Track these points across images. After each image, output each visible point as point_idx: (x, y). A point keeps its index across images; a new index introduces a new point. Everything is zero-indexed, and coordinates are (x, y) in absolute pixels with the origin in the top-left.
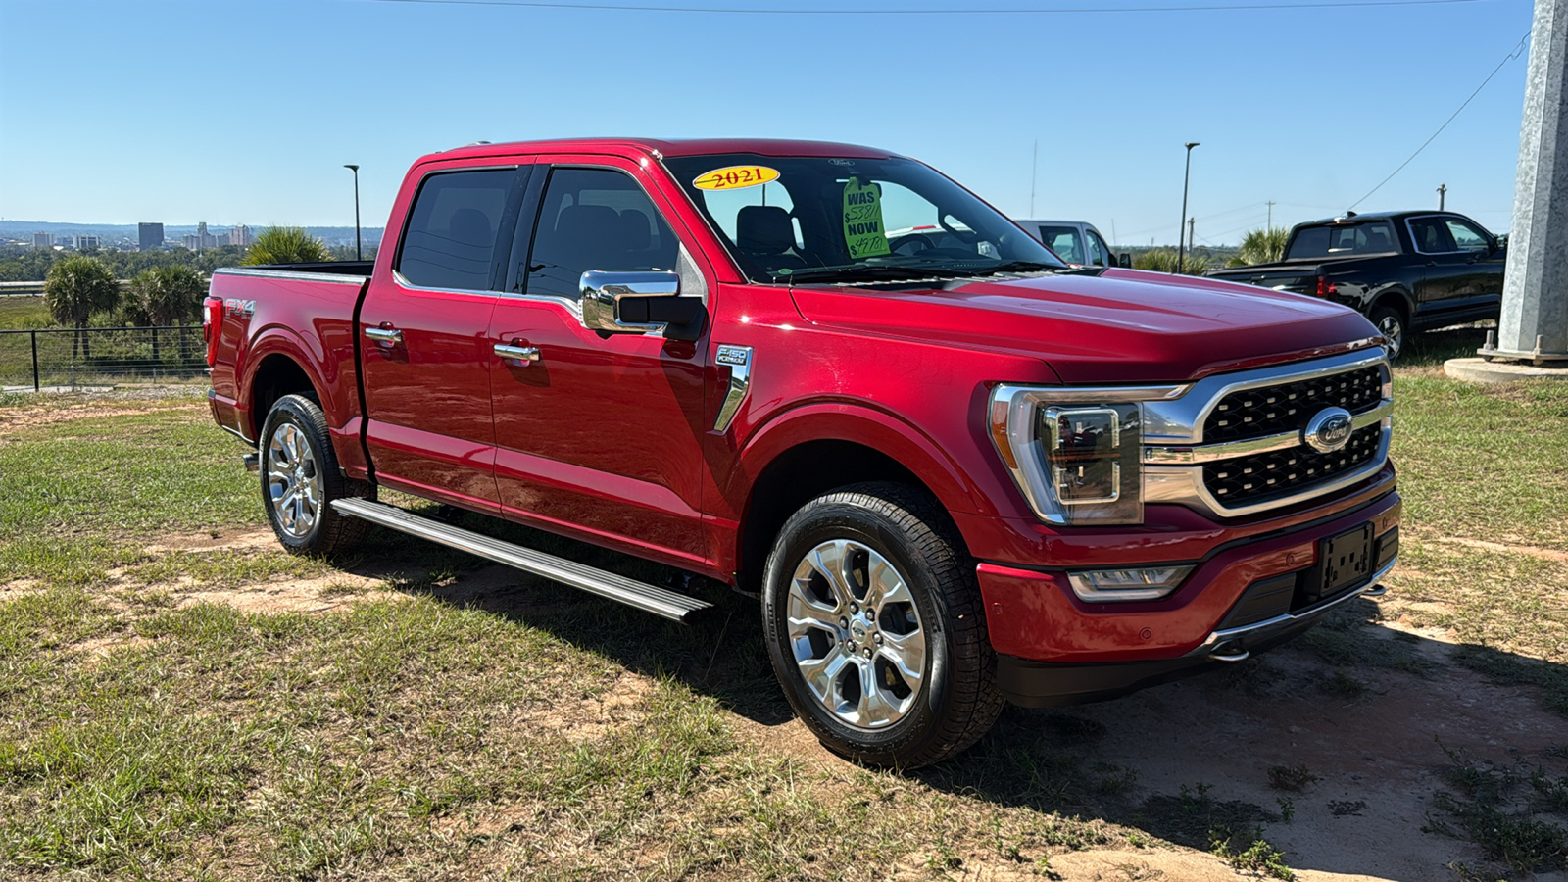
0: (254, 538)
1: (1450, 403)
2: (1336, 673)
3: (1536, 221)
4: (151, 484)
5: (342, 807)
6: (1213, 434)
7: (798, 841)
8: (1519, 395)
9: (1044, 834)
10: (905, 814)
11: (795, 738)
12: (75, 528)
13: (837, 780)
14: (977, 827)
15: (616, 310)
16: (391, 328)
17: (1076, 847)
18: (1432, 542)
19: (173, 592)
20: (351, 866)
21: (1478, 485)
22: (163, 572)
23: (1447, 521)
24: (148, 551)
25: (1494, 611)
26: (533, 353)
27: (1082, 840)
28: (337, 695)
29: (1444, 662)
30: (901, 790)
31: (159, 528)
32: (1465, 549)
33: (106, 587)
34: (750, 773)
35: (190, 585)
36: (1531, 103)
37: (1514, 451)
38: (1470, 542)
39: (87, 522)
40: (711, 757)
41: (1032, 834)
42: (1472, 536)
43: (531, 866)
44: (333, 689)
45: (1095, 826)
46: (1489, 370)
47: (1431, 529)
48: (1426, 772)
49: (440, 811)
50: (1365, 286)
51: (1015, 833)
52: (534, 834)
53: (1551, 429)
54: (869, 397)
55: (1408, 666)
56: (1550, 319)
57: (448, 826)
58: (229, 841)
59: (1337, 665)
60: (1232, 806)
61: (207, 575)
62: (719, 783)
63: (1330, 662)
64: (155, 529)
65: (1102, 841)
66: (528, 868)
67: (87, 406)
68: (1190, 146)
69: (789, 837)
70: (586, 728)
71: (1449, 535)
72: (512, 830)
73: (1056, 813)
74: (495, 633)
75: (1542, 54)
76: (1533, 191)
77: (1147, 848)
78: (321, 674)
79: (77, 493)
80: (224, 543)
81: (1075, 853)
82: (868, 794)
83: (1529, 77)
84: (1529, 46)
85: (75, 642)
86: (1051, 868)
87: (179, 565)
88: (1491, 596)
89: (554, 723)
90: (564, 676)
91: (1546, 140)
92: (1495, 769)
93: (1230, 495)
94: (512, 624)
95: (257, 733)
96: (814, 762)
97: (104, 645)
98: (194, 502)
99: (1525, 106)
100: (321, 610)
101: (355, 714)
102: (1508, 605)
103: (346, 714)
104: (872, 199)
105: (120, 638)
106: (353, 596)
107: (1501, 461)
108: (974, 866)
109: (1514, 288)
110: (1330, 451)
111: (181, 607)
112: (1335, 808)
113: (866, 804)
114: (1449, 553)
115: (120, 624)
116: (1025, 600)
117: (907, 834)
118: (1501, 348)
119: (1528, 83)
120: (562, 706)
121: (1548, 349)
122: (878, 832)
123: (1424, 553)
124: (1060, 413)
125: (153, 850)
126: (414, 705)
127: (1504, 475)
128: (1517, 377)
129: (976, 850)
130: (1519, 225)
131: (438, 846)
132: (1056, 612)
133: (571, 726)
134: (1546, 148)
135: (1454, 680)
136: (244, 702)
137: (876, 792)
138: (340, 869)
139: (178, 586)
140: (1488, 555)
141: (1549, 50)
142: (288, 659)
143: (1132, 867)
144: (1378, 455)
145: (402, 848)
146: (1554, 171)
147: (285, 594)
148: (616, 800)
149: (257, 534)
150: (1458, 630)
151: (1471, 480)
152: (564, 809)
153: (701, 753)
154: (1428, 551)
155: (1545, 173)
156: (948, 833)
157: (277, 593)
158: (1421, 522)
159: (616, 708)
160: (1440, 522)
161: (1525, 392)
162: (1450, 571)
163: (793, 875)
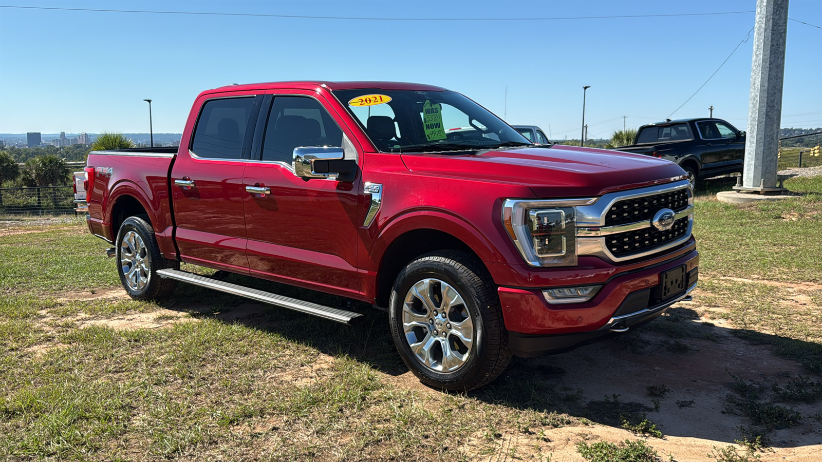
0: (115, 293)
1: (721, 214)
2: (675, 341)
3: (759, 122)
4: (54, 267)
5: (183, 422)
6: (609, 222)
7: (419, 429)
8: (754, 209)
9: (540, 420)
10: (471, 414)
11: (412, 381)
12: (17, 290)
13: (435, 400)
14: (507, 419)
15: (312, 167)
16: (189, 179)
17: (556, 426)
18: (717, 279)
19: (75, 321)
20: (191, 450)
21: (737, 252)
22: (69, 311)
23: (723, 269)
24: (59, 300)
25: (749, 311)
26: (267, 190)
27: (559, 423)
28: (172, 368)
29: (727, 335)
30: (467, 403)
31: (63, 289)
32: (733, 282)
33: (39, 319)
34: (391, 398)
35: (84, 317)
36: (756, 64)
37: (753, 235)
38: (735, 279)
39: (23, 287)
40: (370, 391)
41: (535, 421)
42: (736, 276)
43: (285, 446)
44: (169, 366)
45: (564, 416)
46: (739, 197)
47: (716, 273)
48: (722, 386)
49: (234, 423)
50: (677, 156)
51: (526, 421)
52: (284, 431)
53: (771, 225)
54: (443, 207)
55: (710, 337)
56: (767, 171)
57: (239, 429)
58: (126, 441)
59: (676, 338)
60: (630, 405)
61: (93, 312)
62: (376, 404)
63: (672, 337)
64: (60, 290)
65: (569, 423)
66: (283, 447)
67: (8, 230)
68: (585, 88)
69: (414, 427)
70: (305, 380)
71: (724, 276)
72: (273, 430)
73: (545, 411)
74: (251, 336)
75: (760, 39)
76: (758, 107)
77: (590, 425)
78: (162, 359)
79: (15, 273)
80: (99, 296)
81: (556, 429)
82: (452, 406)
83: (754, 51)
84: (754, 35)
85: (26, 347)
86: (545, 436)
87: (77, 308)
88: (747, 304)
89: (287, 379)
90: (290, 356)
91: (763, 82)
92: (754, 383)
93: (618, 251)
94: (260, 332)
95: (132, 389)
96: (423, 392)
97: (43, 348)
98: (79, 275)
99: (752, 65)
100: (156, 328)
101: (183, 377)
102: (755, 308)
103: (178, 378)
104: (438, 112)
105: (50, 344)
106: (172, 320)
107: (748, 240)
108: (508, 437)
109: (750, 156)
110: (664, 230)
111: (82, 328)
112: (679, 404)
113: (451, 410)
114: (725, 284)
115: (50, 337)
116: (522, 307)
117: (473, 423)
118: (745, 186)
119: (754, 54)
120: (291, 370)
121: (767, 186)
122: (459, 423)
123: (713, 284)
124: (537, 213)
125: (87, 446)
126: (213, 373)
127: (749, 247)
128: (753, 200)
129: (508, 429)
130: (751, 124)
131: (236, 439)
132: (537, 311)
133: (297, 379)
134: (763, 86)
135: (732, 343)
136: (123, 374)
137: (456, 405)
138: (187, 452)
139: (78, 318)
140: (744, 285)
141: (763, 37)
142: (143, 352)
143: (584, 434)
144: (687, 233)
145: (217, 441)
146: (767, 97)
147: (135, 320)
148: (325, 414)
149: (116, 291)
150: (732, 320)
151: (733, 250)
152: (299, 419)
153: (366, 390)
154: (715, 283)
155: (763, 98)
156: (493, 422)
157: (131, 320)
158: (710, 270)
159: (319, 370)
160: (720, 270)
161: (757, 207)
162: (727, 293)
163: (418, 444)
